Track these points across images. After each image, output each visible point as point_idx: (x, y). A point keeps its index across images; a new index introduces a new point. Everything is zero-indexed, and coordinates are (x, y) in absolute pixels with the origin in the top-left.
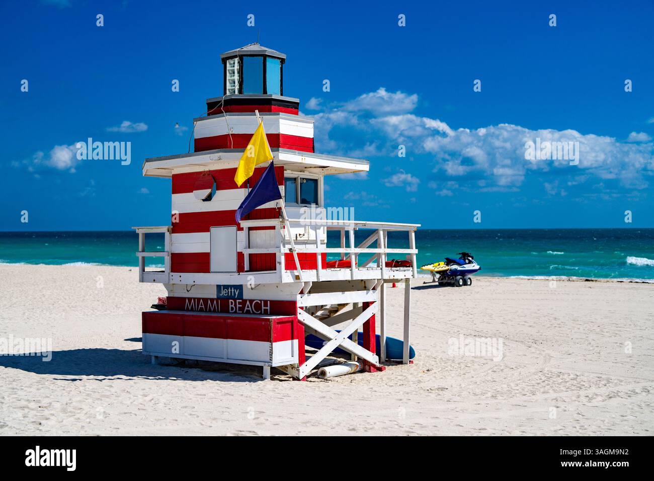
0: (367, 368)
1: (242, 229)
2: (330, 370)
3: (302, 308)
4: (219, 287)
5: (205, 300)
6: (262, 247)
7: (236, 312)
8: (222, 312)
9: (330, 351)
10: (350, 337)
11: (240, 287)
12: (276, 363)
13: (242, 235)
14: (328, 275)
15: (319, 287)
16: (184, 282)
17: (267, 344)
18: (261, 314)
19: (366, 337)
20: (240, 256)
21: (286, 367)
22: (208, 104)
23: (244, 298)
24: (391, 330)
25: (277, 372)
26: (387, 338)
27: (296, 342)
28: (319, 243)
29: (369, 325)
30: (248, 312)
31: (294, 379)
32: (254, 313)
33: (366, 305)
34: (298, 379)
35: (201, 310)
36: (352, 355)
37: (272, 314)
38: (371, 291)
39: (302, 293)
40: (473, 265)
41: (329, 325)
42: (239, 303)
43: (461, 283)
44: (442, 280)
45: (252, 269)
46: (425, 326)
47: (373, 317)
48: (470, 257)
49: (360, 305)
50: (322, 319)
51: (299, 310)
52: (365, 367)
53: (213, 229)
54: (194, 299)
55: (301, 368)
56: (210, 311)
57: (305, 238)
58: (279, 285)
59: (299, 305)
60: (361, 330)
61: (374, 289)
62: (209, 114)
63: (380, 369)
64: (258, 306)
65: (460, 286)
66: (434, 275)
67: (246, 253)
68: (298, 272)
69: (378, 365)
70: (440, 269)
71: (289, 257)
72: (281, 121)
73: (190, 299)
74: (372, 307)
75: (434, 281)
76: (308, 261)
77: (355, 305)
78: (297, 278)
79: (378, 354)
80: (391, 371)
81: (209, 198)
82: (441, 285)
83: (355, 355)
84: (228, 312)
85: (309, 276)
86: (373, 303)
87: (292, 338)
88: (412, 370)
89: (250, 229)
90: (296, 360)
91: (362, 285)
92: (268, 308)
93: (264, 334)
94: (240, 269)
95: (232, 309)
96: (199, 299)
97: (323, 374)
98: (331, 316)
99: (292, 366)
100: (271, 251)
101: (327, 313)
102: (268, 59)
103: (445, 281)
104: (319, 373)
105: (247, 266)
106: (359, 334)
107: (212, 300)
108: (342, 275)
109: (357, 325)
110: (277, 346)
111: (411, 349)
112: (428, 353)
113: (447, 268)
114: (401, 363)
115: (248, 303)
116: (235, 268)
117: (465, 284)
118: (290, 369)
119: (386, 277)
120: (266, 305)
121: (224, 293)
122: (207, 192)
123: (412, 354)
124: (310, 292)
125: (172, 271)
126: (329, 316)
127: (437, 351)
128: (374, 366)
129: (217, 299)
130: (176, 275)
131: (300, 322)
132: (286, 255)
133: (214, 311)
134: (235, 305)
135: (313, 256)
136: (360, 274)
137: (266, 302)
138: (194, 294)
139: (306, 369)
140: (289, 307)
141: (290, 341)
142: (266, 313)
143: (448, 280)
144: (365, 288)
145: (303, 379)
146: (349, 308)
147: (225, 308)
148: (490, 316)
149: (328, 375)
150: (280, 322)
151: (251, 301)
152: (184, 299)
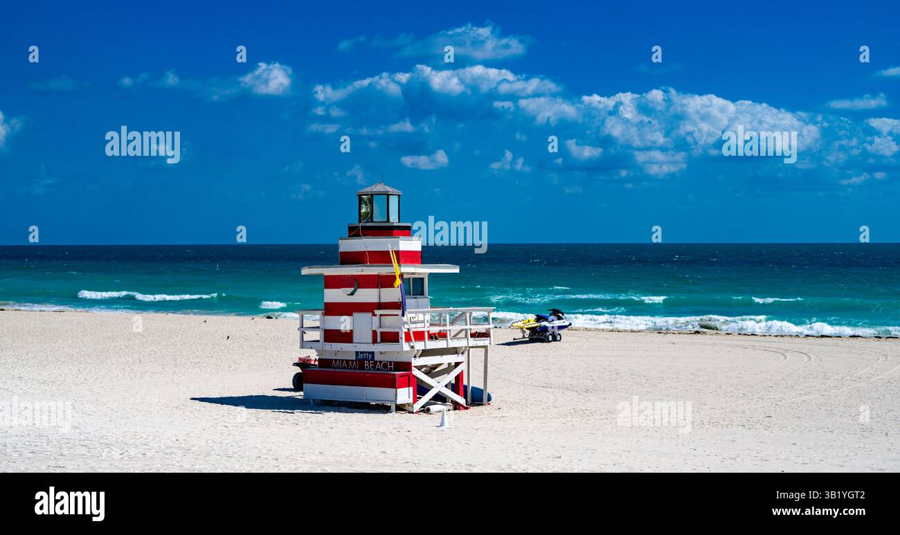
0: (458, 407)
1: (376, 315)
2: (433, 408)
3: (415, 367)
4: (357, 353)
5: (347, 361)
6: (389, 327)
7: (370, 369)
8: (359, 369)
9: (431, 397)
10: (446, 386)
11: (373, 353)
12: (399, 402)
13: (376, 319)
14: (431, 345)
15: (426, 353)
16: (333, 349)
17: (394, 390)
18: (387, 370)
19: (457, 386)
20: (374, 333)
21: (404, 405)
22: (349, 228)
23: (376, 359)
24: (475, 382)
25: (400, 408)
26: (472, 387)
27: (411, 388)
28: (426, 322)
29: (459, 378)
30: (378, 369)
31: (409, 413)
32: (382, 370)
33: (457, 364)
34: (413, 413)
35: (344, 368)
36: (448, 399)
37: (395, 370)
38: (460, 355)
39: (415, 357)
40: (563, 321)
41: (432, 378)
42: (372, 363)
43: (550, 339)
44: (532, 335)
45: (383, 341)
46: (506, 379)
47: (462, 372)
48: (560, 313)
49: (453, 364)
50: (426, 373)
51: (413, 368)
52: (457, 406)
53: (355, 314)
54: (339, 360)
55: (414, 406)
56: (351, 368)
57: (416, 319)
58: (401, 352)
59: (413, 365)
60: (453, 382)
61: (462, 353)
62: (349, 236)
63: (466, 408)
64: (385, 365)
65: (550, 342)
66: (524, 332)
67: (379, 331)
68: (414, 343)
69: (465, 405)
70: (530, 326)
71: (407, 334)
72: (400, 242)
73: (336, 360)
74: (460, 365)
75: (524, 337)
76: (419, 336)
77: (449, 364)
78: (412, 347)
79: (466, 397)
80: (474, 410)
81: (352, 294)
82: (532, 341)
83: (450, 398)
84: (364, 369)
85: (419, 346)
86: (461, 363)
87: (409, 386)
88: (488, 409)
89: (381, 315)
90: (411, 400)
91: (455, 351)
92: (393, 367)
93: (392, 384)
94: (375, 341)
95: (367, 367)
96: (343, 360)
97: (428, 410)
98: (431, 371)
99: (409, 404)
100: (396, 330)
101: (429, 369)
102: (390, 197)
103: (535, 337)
104: (425, 410)
105: (379, 339)
106: (452, 384)
107: (352, 361)
108: (441, 344)
109: (451, 378)
110: (400, 391)
111: (489, 395)
112: (503, 399)
113: (537, 325)
114: (482, 405)
115: (378, 363)
116: (371, 341)
117: (555, 339)
118: (407, 406)
119: (470, 345)
120: (391, 365)
121: (360, 356)
122: (352, 289)
123: (489, 399)
124: (420, 357)
125: (325, 342)
126: (430, 372)
127: (510, 398)
128: (462, 406)
129: (356, 361)
130: (328, 345)
131: (413, 376)
132: (405, 333)
133: (354, 368)
134: (369, 364)
135: (423, 333)
136: (453, 344)
137: (391, 362)
138: (339, 357)
139: (417, 406)
140: (407, 366)
141: (407, 388)
142: (391, 370)
143: (538, 335)
144: (456, 353)
145: (416, 413)
146: (445, 366)
147: (362, 367)
148: (564, 371)
149: (432, 411)
150: (402, 376)
151: (380, 362)
152: (332, 360)
